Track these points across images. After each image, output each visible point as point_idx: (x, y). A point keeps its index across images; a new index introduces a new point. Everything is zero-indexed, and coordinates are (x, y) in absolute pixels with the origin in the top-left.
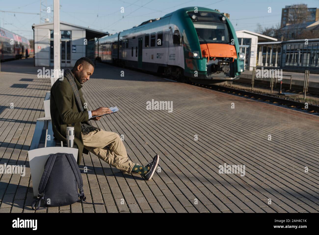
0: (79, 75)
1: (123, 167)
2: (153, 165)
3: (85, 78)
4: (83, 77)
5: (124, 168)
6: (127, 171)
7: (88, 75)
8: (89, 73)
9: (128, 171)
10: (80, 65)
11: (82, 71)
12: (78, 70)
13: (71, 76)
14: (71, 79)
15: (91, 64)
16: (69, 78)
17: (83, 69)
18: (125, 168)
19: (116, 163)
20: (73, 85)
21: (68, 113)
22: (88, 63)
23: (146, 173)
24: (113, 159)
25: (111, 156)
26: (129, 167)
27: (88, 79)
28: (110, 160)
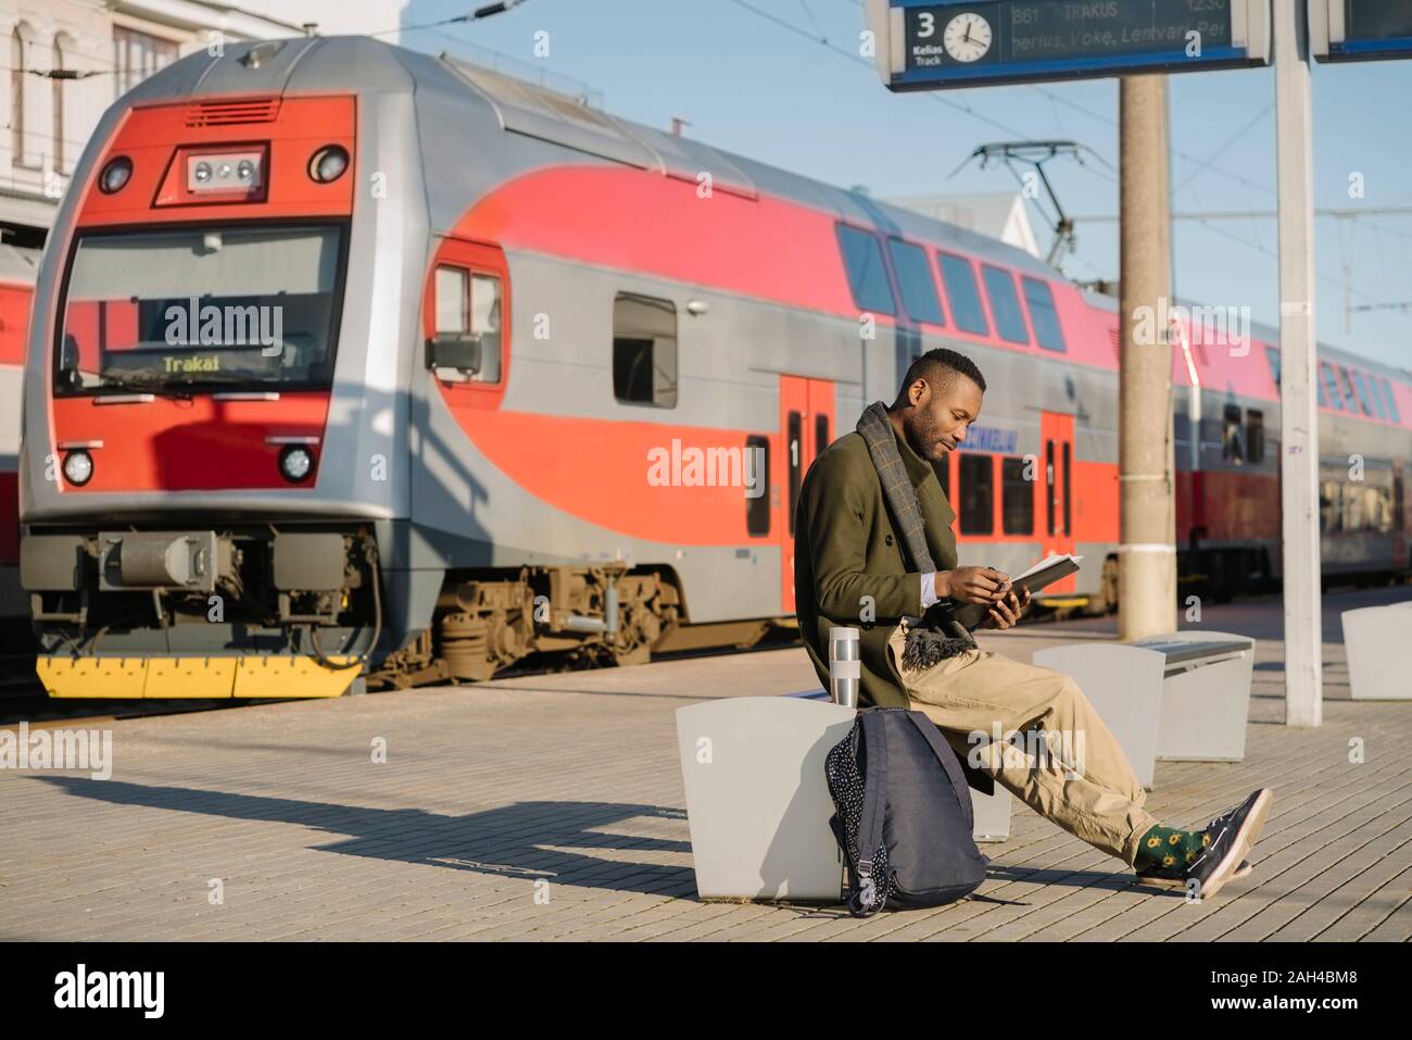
0: (918, 422)
1: (1102, 831)
2: (1225, 829)
3: (947, 432)
4: (935, 430)
5: (1105, 834)
6: (1120, 851)
7: (957, 418)
8: (959, 410)
9: (1123, 849)
10: (918, 384)
11: (928, 407)
12: (913, 402)
13: (883, 428)
14: (878, 439)
15: (963, 372)
16: (870, 437)
17: (933, 397)
18: (1109, 835)
19: (1070, 811)
20: (888, 465)
21: (840, 573)
22: (951, 369)
23: (1193, 860)
24: (1058, 791)
25: (1046, 778)
26: (1125, 831)
27: (958, 436)
28: (1043, 794)
